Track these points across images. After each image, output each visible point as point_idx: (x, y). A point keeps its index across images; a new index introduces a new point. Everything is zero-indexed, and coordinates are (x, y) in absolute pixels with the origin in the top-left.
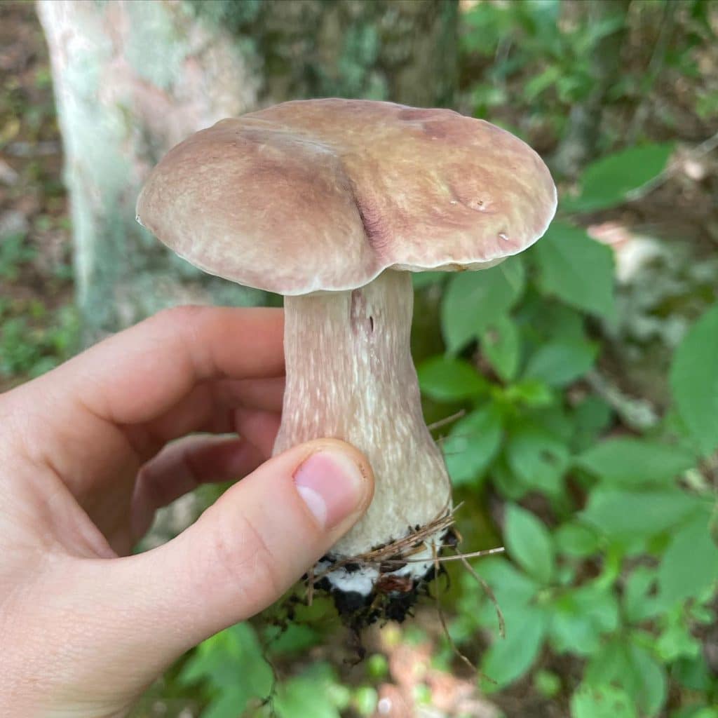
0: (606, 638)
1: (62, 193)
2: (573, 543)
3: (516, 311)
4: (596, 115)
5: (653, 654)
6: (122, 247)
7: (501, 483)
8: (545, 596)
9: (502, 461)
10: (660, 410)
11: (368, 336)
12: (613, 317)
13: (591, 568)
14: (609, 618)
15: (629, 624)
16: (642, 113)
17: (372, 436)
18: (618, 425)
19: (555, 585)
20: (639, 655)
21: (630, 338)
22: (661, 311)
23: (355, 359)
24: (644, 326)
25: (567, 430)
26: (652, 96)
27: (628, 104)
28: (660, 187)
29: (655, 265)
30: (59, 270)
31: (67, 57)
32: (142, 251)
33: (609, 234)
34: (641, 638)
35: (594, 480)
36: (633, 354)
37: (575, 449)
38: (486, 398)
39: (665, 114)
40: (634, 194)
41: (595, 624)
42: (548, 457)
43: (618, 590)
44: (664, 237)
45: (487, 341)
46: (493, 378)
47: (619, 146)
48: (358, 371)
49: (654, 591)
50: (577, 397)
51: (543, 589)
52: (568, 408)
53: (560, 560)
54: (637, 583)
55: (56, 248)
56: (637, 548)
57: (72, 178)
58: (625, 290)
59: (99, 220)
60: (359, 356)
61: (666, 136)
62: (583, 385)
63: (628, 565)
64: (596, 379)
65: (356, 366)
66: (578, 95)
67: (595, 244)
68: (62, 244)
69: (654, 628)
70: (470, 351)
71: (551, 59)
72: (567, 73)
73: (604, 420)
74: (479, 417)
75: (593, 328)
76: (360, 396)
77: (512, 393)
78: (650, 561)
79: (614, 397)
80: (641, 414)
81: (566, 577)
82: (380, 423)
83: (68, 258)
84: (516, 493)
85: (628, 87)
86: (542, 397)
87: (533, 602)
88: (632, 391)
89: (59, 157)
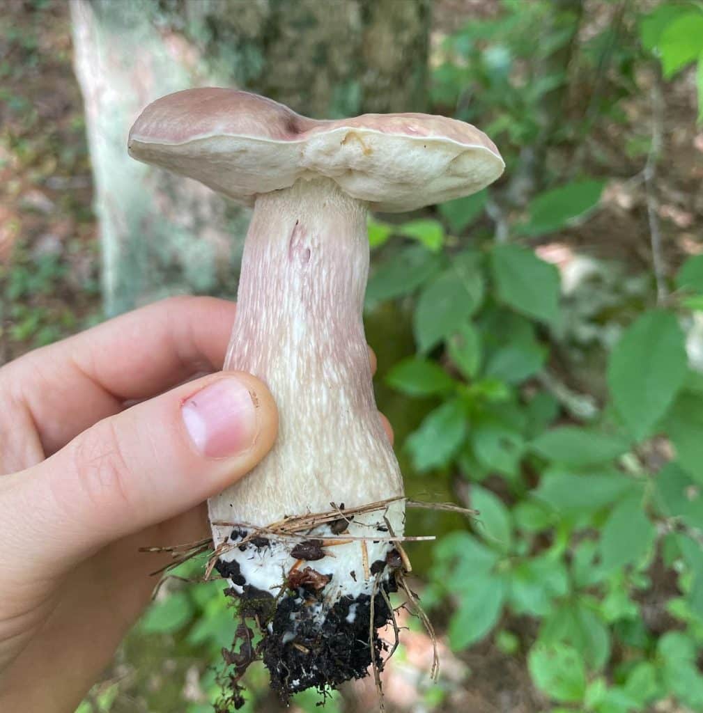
0: (557, 601)
1: (92, 220)
2: (529, 519)
3: (477, 319)
4: (541, 155)
5: (598, 615)
6: (144, 265)
7: (466, 466)
8: (505, 565)
9: (466, 448)
10: (601, 403)
11: (303, 265)
12: (559, 324)
13: (543, 541)
14: (561, 585)
15: (578, 590)
16: (580, 153)
17: (295, 370)
18: (565, 416)
19: (513, 556)
20: (586, 616)
21: (574, 343)
22: (600, 319)
23: (287, 284)
24: (586, 332)
25: (522, 420)
26: (588, 139)
27: (568, 146)
28: (596, 216)
29: (593, 280)
30: (88, 284)
31: (100, 106)
32: (161, 268)
33: (554, 254)
34: (587, 601)
35: (546, 464)
36: (576, 356)
37: (528, 436)
38: (453, 394)
39: (600, 154)
40: (575, 221)
41: (548, 589)
42: (506, 444)
43: (567, 559)
44: (601, 257)
45: (453, 345)
46: (459, 377)
47: (561, 181)
48: (289, 296)
49: (597, 561)
50: (530, 393)
51: (502, 559)
52: (522, 402)
53: (517, 534)
54: (583, 553)
55: (85, 265)
56: (583, 523)
57: (102, 208)
58: (568, 301)
59: (124, 242)
60: (291, 282)
61: (602, 173)
62: (535, 383)
63: (577, 538)
64: (545, 377)
65: (287, 290)
66: (527, 138)
67: (543, 263)
68: (92, 263)
69: (598, 592)
70: (438, 353)
71: (504, 108)
72: (518, 119)
73: (552, 412)
74: (446, 410)
75: (542, 333)
76: (288, 323)
77: (474, 389)
78: (593, 534)
79: (561, 393)
80: (584, 407)
81: (523, 548)
82: (305, 357)
83: (96, 274)
84: (479, 475)
85: (569, 132)
86: (501, 393)
87: (494, 571)
88: (577, 388)
89: (89, 190)
